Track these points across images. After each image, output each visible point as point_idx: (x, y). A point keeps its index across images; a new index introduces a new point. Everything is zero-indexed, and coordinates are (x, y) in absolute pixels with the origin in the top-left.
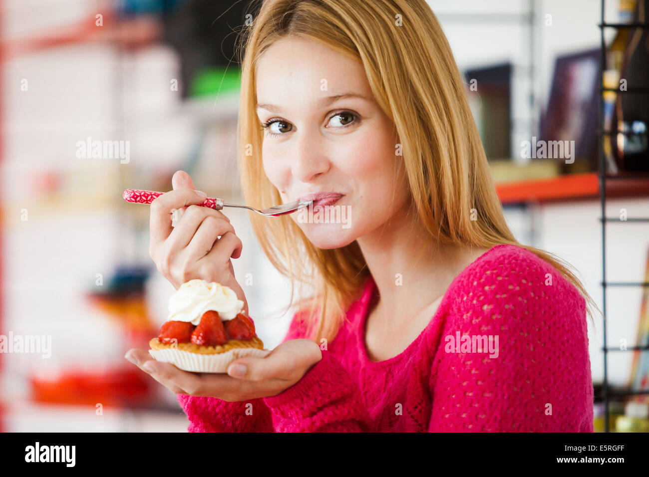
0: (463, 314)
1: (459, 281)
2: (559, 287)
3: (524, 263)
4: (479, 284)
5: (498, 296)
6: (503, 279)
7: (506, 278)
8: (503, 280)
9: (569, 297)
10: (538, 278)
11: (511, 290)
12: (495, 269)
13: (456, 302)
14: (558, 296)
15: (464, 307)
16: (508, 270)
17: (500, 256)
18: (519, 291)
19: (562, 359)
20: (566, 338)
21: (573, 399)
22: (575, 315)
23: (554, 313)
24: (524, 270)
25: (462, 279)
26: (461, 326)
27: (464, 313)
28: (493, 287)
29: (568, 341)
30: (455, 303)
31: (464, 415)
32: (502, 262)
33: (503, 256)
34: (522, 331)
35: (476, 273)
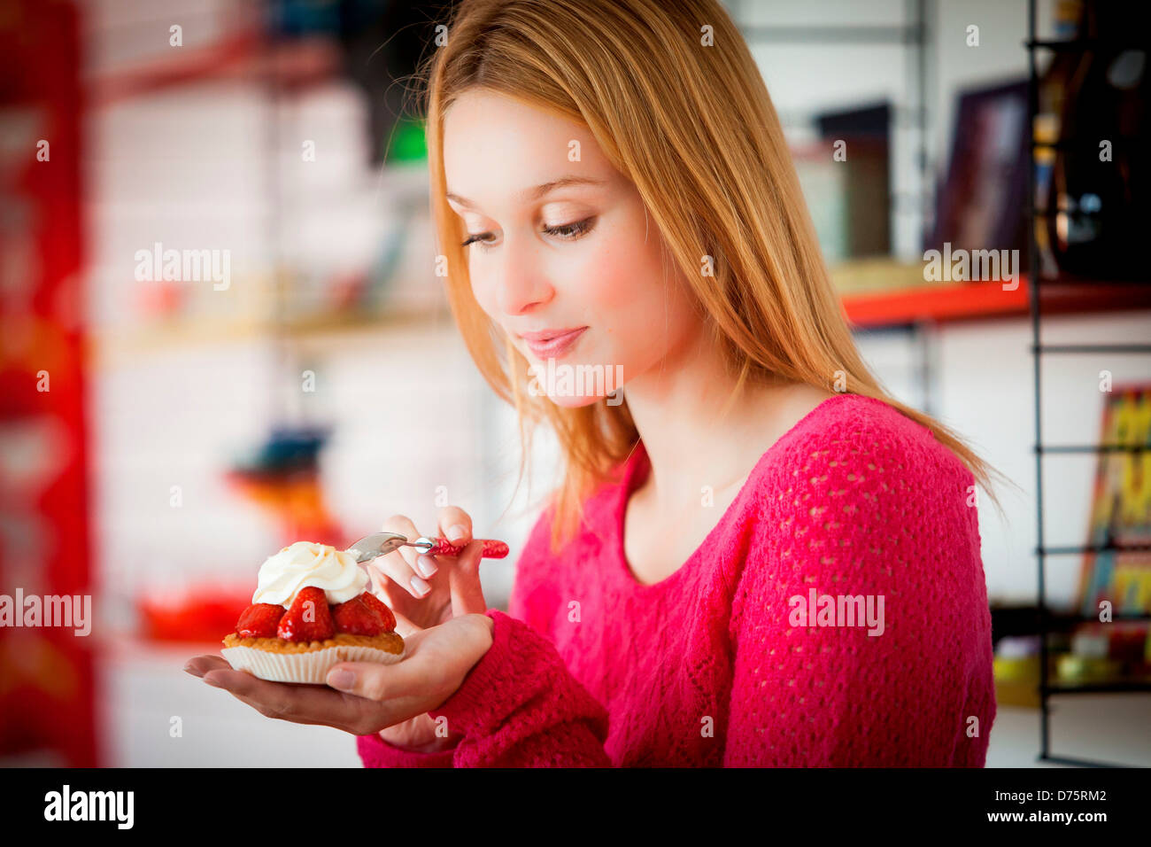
0: (780, 522)
1: (771, 468)
2: (928, 468)
3: (870, 437)
4: (801, 474)
5: (832, 494)
6: (839, 465)
7: (844, 464)
8: (839, 468)
9: (944, 481)
10: (893, 459)
11: (852, 482)
12: (826, 449)
13: (767, 502)
14: (926, 484)
15: (780, 510)
16: (847, 449)
17: (833, 426)
18: (863, 483)
19: (937, 584)
20: (940, 550)
21: (959, 643)
22: (954, 508)
23: (920, 512)
24: (870, 449)
25: (775, 465)
26: (777, 541)
27: (782, 520)
28: (825, 478)
29: (944, 553)
30: (765, 503)
31: (791, 683)
32: (836, 437)
33: (837, 424)
34: (873, 546)
35: (797, 456)
